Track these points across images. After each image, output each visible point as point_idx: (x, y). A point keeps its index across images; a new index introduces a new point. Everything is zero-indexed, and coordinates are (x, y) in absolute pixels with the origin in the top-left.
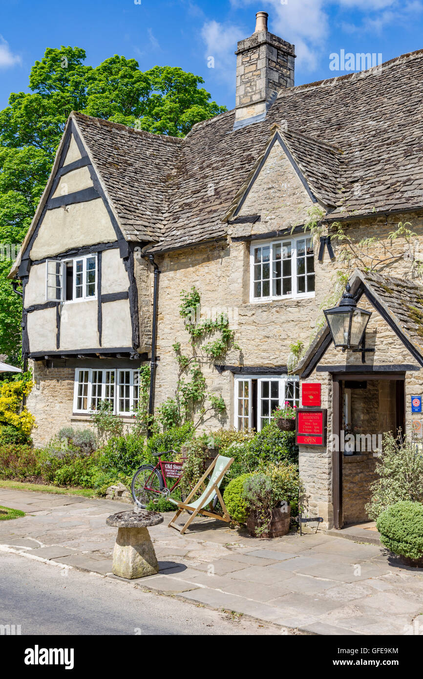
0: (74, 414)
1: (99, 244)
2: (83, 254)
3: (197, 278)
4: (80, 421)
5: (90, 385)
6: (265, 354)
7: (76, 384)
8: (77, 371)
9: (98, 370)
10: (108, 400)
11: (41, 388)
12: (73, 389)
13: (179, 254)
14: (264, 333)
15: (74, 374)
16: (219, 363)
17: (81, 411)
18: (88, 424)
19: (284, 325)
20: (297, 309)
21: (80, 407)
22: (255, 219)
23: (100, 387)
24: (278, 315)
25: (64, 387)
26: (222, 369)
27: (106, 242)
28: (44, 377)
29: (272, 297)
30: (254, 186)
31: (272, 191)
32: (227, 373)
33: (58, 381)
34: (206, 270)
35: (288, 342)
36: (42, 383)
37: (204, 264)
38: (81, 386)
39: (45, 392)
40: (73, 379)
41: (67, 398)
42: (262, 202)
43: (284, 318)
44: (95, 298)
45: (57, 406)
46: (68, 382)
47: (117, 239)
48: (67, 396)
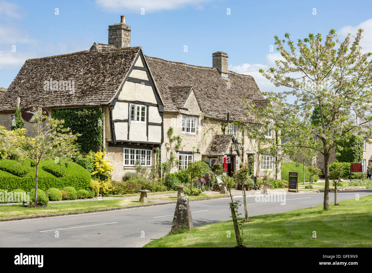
0: (124, 167)
1: (149, 103)
2: (141, 104)
4: (128, 169)
5: (130, 155)
6: (187, 148)
7: (124, 154)
8: (124, 149)
9: (132, 149)
10: (138, 161)
11: (108, 156)
12: (123, 156)
15: (123, 150)
16: (177, 150)
17: (127, 165)
18: (132, 170)
19: (191, 141)
20: (194, 137)
21: (126, 164)
22: (187, 110)
23: (133, 156)
24: (190, 138)
25: (119, 155)
26: (177, 151)
27: (152, 103)
28: (109, 151)
29: (190, 133)
31: (191, 103)
32: (178, 153)
33: (116, 153)
35: (192, 145)
36: (109, 153)
38: (126, 155)
39: (110, 157)
40: (123, 152)
41: (121, 160)
42: (189, 106)
43: (192, 139)
44: (145, 122)
45: (117, 163)
46: (120, 153)
47: (157, 104)
48: (121, 159)
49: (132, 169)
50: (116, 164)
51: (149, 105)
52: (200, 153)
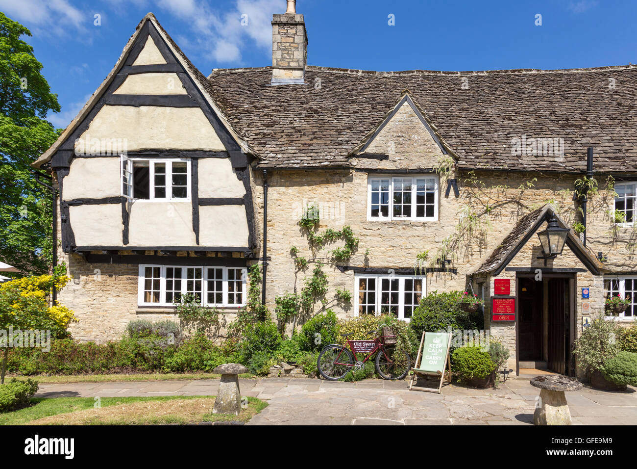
0: (139, 307)
3: (315, 196)
5: (163, 280)
6: (390, 259)
7: (141, 279)
8: (142, 267)
9: (174, 267)
10: (192, 293)
12: (136, 283)
13: (290, 174)
14: (390, 244)
15: (137, 269)
16: (342, 264)
17: (151, 304)
19: (409, 239)
20: (422, 228)
21: (146, 301)
22: (383, 157)
23: (178, 282)
24: (404, 231)
25: (121, 282)
26: (344, 269)
27: (207, 150)
28: (85, 272)
30: (382, 131)
31: (402, 139)
32: (350, 272)
34: (325, 190)
35: (413, 251)
36: (83, 277)
37: (323, 186)
38: (149, 281)
39: (88, 286)
40: (137, 274)
41: (127, 292)
43: (410, 233)
44: (189, 199)
45: (112, 300)
46: (127, 276)
47: (225, 149)
48: (127, 290)
49: (168, 313)
50: (111, 302)
51: (196, 155)
52: (454, 271)
